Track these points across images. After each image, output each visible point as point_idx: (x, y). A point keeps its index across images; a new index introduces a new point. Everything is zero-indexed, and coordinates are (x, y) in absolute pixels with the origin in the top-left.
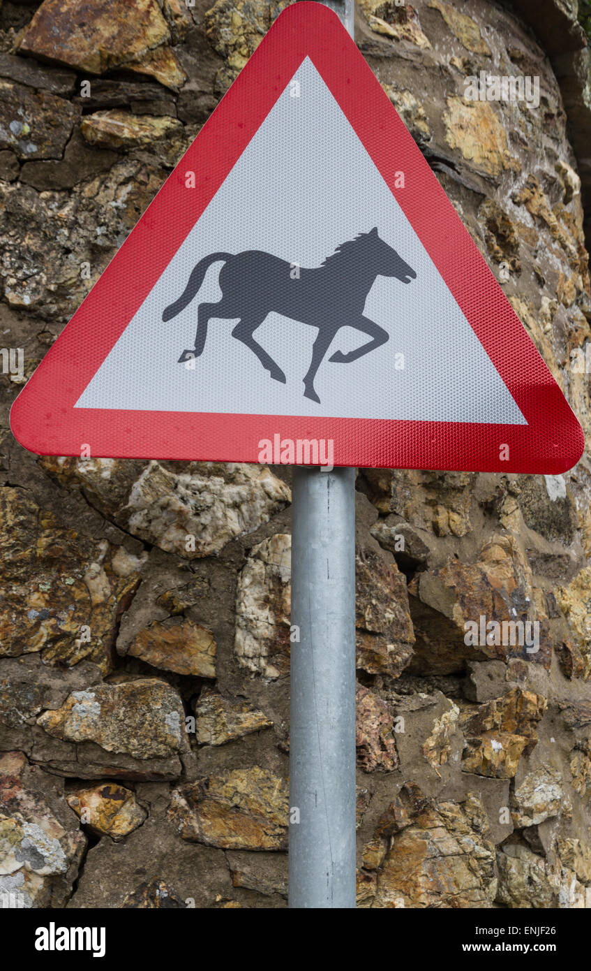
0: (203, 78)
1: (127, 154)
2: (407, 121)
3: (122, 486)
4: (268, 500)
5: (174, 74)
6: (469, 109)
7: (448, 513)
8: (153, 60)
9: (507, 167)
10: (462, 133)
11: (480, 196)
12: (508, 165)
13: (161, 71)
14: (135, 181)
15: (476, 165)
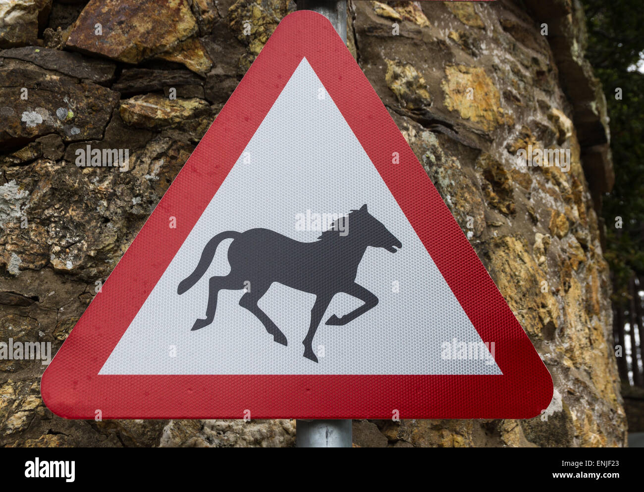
0: (228, 63)
1: (160, 132)
2: (410, 90)
3: (154, 430)
4: (286, 436)
5: (202, 61)
6: (465, 76)
7: (453, 435)
8: (183, 50)
9: (501, 122)
10: (460, 96)
11: (477, 152)
12: (501, 120)
13: (190, 59)
14: (167, 156)
15: (473, 123)
